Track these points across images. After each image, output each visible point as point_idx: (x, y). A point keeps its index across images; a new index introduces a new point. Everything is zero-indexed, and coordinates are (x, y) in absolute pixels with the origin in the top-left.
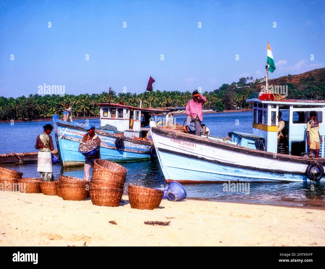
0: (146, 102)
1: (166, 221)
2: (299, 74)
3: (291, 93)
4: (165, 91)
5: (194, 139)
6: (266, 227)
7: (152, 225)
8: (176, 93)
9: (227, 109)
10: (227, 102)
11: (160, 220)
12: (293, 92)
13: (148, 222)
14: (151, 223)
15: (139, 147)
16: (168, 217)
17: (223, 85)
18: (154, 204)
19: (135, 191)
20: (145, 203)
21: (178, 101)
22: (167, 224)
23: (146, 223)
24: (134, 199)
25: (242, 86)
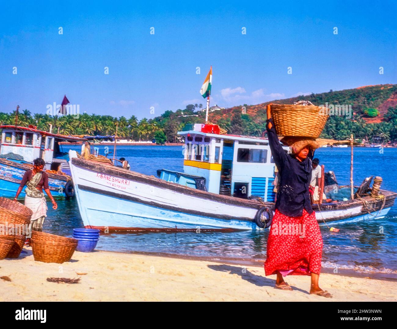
0: (70, 128)
1: (75, 278)
2: (256, 104)
3: (246, 126)
4: (94, 115)
5: (128, 174)
6: (199, 288)
7: (56, 284)
8: (107, 118)
9: (169, 142)
10: (170, 133)
11: (67, 277)
12: (248, 125)
13: (52, 278)
14: (55, 280)
15: (53, 182)
16: (80, 272)
17: (166, 112)
18: (64, 256)
19: (42, 238)
20: (52, 255)
21: (110, 128)
22: (76, 282)
23: (49, 280)
24: (38, 250)
25: (189, 114)
